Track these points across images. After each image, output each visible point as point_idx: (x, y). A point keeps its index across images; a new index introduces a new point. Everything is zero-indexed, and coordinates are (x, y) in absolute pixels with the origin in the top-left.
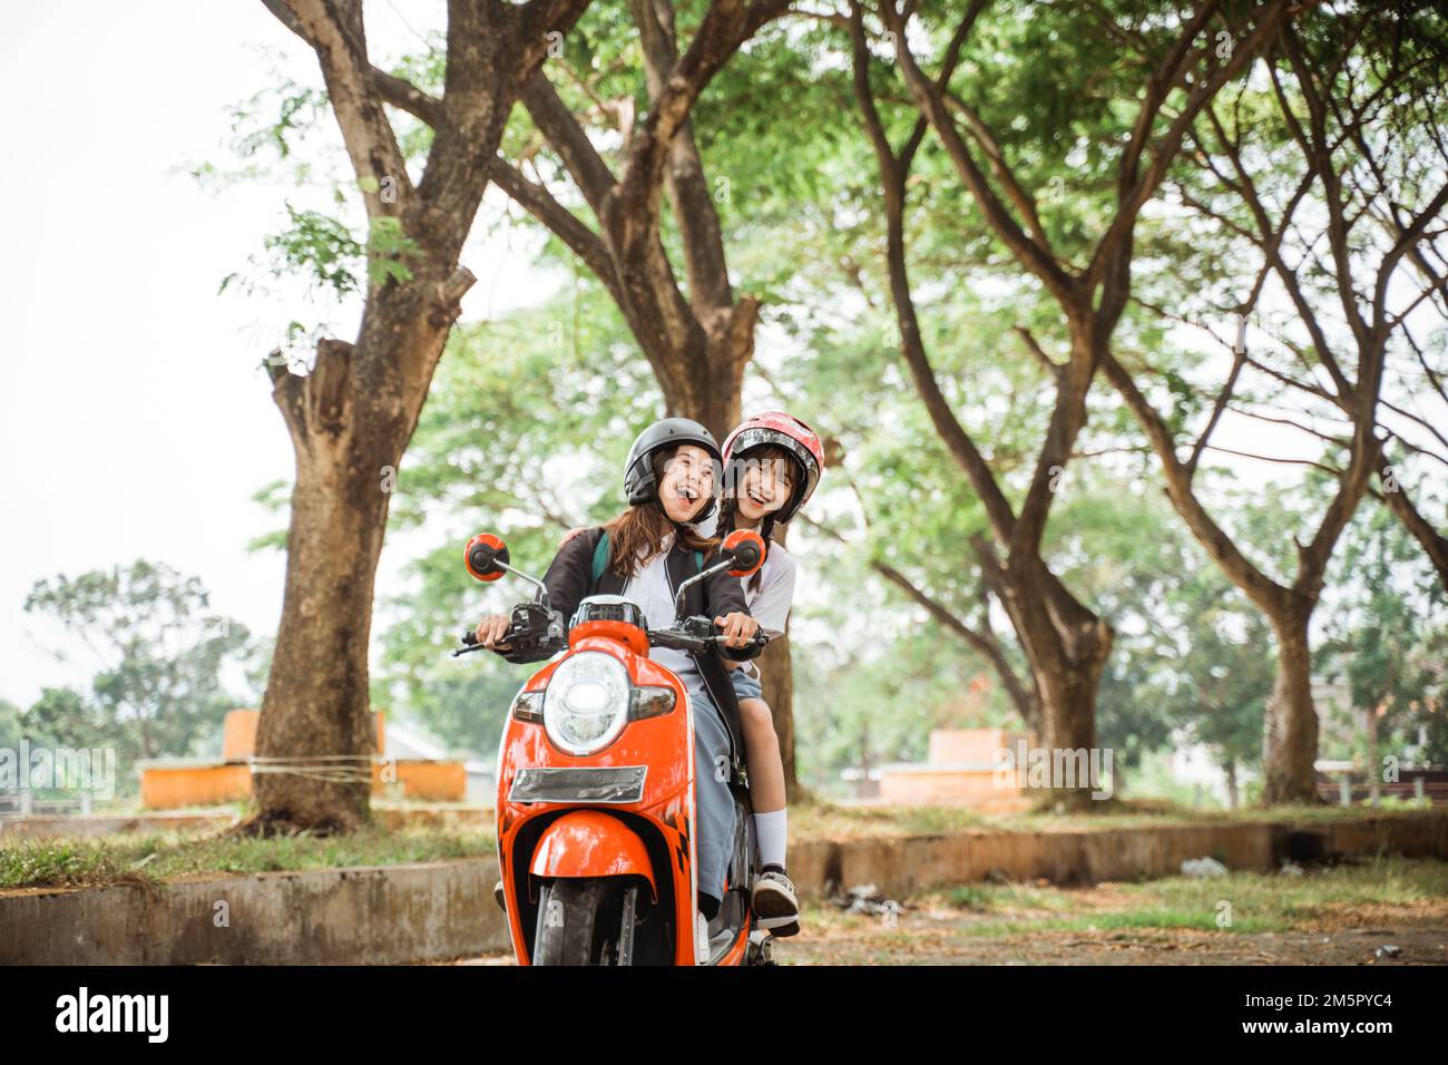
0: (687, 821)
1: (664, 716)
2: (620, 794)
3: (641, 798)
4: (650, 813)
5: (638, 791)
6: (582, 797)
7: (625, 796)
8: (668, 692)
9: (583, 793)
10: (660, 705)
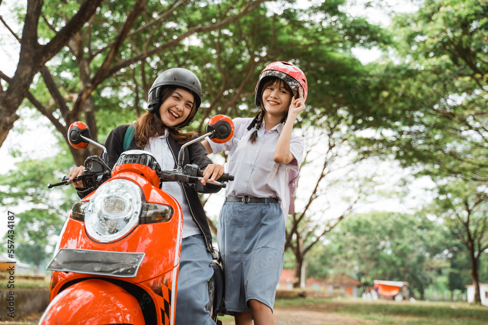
0: (170, 292)
1: (163, 223)
2: (122, 270)
3: (135, 275)
4: (142, 284)
5: (135, 269)
6: (95, 271)
7: (125, 272)
8: (167, 208)
9: (97, 268)
10: (162, 216)
